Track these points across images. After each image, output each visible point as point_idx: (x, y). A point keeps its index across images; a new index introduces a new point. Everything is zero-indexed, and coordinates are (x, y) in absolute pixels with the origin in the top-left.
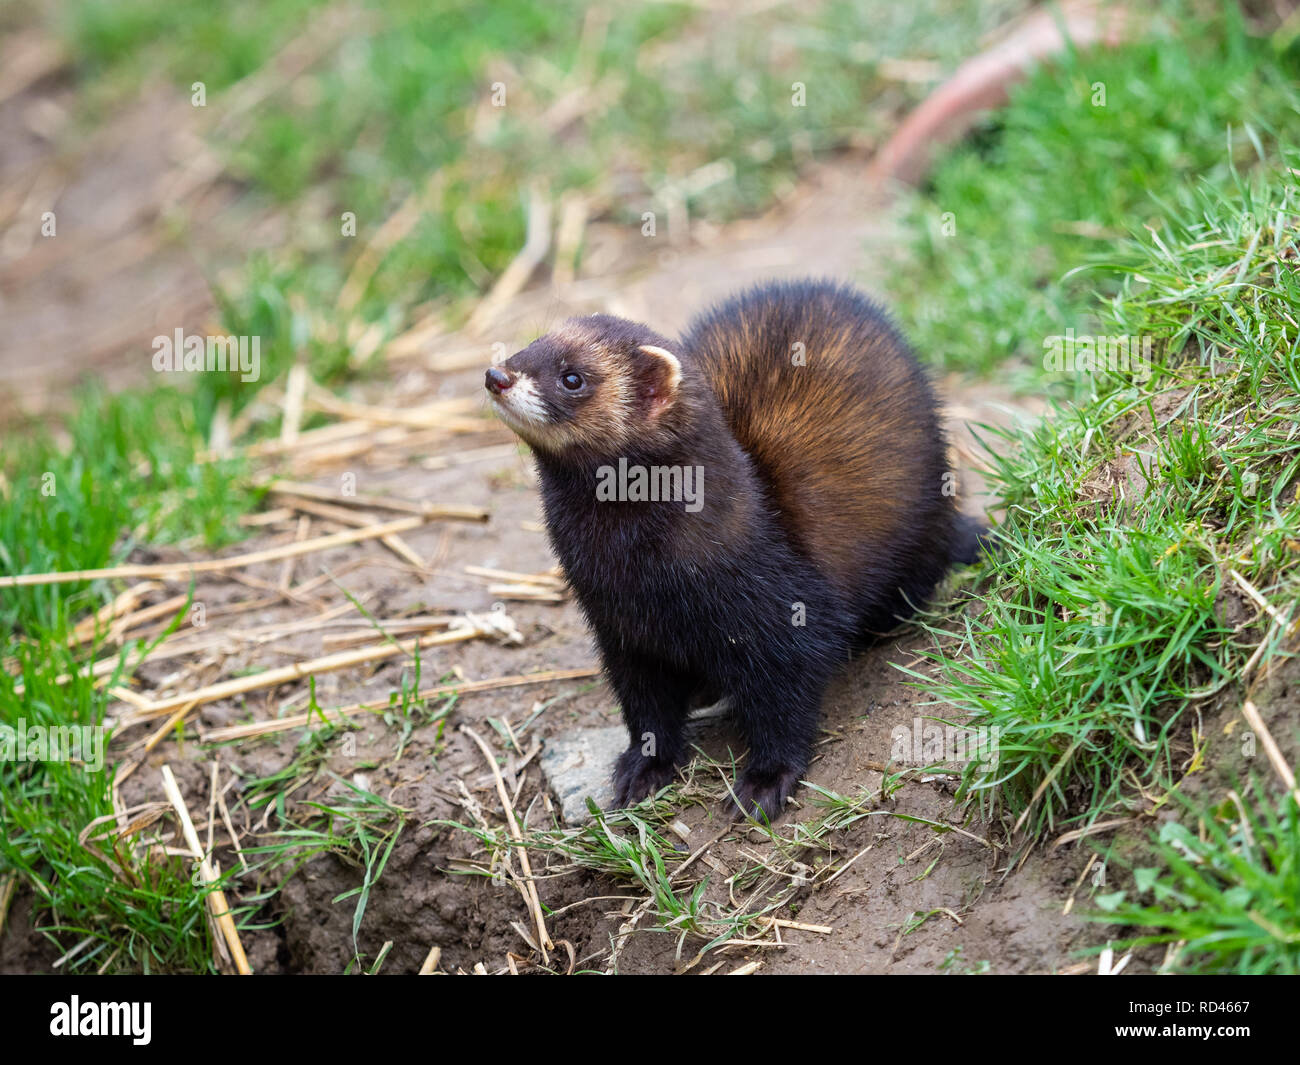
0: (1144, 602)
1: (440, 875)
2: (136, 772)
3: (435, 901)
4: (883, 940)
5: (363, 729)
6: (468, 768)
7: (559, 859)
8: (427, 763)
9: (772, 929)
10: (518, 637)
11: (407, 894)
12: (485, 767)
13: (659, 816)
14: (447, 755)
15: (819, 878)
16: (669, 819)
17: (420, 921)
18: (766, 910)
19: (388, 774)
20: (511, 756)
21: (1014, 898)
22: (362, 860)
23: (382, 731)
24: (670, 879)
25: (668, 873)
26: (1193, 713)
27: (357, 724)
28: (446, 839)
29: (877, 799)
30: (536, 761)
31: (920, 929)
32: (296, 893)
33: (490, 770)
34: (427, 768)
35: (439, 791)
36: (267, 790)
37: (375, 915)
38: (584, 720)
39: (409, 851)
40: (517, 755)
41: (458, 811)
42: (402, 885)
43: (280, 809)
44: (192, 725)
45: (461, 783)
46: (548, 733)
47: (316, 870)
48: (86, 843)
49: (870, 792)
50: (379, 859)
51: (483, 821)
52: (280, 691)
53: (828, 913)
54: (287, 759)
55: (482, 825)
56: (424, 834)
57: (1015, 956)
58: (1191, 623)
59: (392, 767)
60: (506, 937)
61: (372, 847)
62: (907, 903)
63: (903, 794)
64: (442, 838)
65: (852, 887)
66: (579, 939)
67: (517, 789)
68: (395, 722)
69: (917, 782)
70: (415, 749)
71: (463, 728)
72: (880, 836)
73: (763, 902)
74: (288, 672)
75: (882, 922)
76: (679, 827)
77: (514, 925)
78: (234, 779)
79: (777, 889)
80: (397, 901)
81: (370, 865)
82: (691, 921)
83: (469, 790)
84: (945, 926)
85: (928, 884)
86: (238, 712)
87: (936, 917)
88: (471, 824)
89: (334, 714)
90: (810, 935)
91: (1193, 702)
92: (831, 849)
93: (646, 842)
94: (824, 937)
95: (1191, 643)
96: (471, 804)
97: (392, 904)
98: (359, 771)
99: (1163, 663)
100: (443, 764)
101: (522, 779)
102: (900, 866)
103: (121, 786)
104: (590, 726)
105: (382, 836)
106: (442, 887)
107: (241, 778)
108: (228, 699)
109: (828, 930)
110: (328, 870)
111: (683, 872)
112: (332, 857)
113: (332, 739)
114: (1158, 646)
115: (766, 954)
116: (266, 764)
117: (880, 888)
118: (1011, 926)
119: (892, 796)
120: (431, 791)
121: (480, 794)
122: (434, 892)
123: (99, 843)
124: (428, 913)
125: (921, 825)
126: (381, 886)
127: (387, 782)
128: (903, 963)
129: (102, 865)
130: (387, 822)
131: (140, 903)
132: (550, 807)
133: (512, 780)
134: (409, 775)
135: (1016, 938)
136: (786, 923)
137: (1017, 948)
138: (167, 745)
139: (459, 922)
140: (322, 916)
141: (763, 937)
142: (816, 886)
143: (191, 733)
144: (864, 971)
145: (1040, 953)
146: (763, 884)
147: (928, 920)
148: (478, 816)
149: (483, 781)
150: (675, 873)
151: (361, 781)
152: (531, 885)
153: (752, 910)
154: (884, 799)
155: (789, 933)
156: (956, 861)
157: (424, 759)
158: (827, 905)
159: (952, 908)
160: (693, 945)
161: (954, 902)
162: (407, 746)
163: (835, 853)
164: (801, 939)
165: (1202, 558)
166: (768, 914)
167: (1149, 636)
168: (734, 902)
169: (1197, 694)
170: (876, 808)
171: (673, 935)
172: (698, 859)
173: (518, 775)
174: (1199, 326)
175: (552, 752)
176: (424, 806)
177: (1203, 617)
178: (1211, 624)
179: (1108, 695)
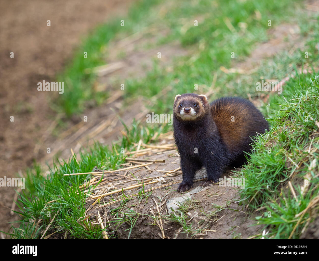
0: (271, 164)
1: (146, 226)
2: (91, 209)
3: (145, 231)
4: (225, 232)
5: (134, 199)
6: (152, 205)
7: (167, 221)
8: (144, 205)
9: (205, 232)
10: (165, 181)
11: (140, 230)
12: (155, 205)
13: (185, 211)
14: (148, 203)
15: (215, 222)
16: (187, 212)
17: (142, 235)
18: (205, 228)
19: (137, 207)
20: (161, 203)
21: (248, 222)
22: (131, 224)
23: (137, 199)
24: (187, 223)
25: (186, 222)
26: (281, 185)
27: (132, 198)
28: (147, 219)
29: (226, 206)
30: (165, 204)
31: (232, 230)
32: (120, 231)
33: (156, 206)
34: (144, 206)
35: (146, 210)
36: (115, 212)
37: (134, 235)
38: (176, 196)
39: (140, 221)
40: (162, 203)
41: (150, 213)
42: (139, 228)
43: (117, 215)
44: (102, 200)
45: (150, 208)
46: (168, 198)
47: (123, 226)
48: (78, 222)
49: (225, 205)
50: (134, 223)
51: (154, 215)
52: (119, 193)
53: (216, 228)
54: (119, 206)
55: (154, 216)
56: (143, 218)
57: (247, 233)
58: (280, 167)
59: (138, 206)
60: (158, 237)
61: (133, 221)
62: (231, 225)
63: (231, 205)
64: (146, 219)
65: (221, 223)
66: (171, 236)
67: (161, 209)
68: (140, 198)
69: (234, 203)
70: (142, 202)
71: (152, 198)
72: (226, 213)
73: (204, 227)
74: (121, 190)
75: (225, 229)
76: (189, 214)
77: (159, 234)
78: (109, 210)
79: (207, 224)
80: (138, 231)
81: (132, 224)
82: (190, 230)
83: (152, 209)
84: (237, 229)
85: (235, 222)
86: (111, 198)
87: (235, 227)
88: (152, 215)
89: (129, 197)
90: (212, 233)
91: (281, 183)
92: (217, 216)
93: (182, 216)
94: (215, 232)
95: (280, 171)
96: (152, 212)
97: (137, 232)
98: (132, 207)
99: (275, 175)
100: (147, 205)
101: (162, 207)
102: (230, 219)
103: (87, 212)
104: (177, 197)
105: (135, 219)
106: (147, 228)
107: (110, 210)
108: (109, 195)
109: (215, 231)
110: (126, 226)
111: (189, 222)
112: (126, 223)
113: (127, 201)
114: (274, 172)
115: (204, 236)
116: (115, 206)
117: (226, 223)
118: (247, 227)
119: (229, 206)
120: (145, 210)
121: (154, 210)
122: (145, 229)
123: (81, 222)
124: (144, 233)
125: (234, 211)
126: (135, 229)
127: (137, 209)
128: (228, 236)
129: (82, 227)
130: (136, 216)
131: (90, 234)
132: (167, 212)
133: (160, 207)
134: (141, 207)
135: (248, 230)
136: (208, 230)
137: (248, 231)
138: (97, 204)
139: (150, 235)
140: (125, 235)
141: (204, 233)
142: (214, 223)
143: (102, 202)
144: (221, 238)
145: (252, 232)
146: (204, 223)
147: (234, 228)
148: (153, 214)
149: (155, 208)
150: (188, 222)
151: (132, 209)
152: (162, 226)
153: (202, 228)
154: (227, 206)
155: (208, 232)
156: (240, 217)
157: (144, 204)
158: (216, 227)
159: (238, 226)
160: (190, 235)
161: (239, 225)
162: (141, 202)
163: (218, 217)
164: (211, 233)
165: (283, 155)
166: (205, 229)
167: (273, 170)
168: (199, 227)
169: (281, 181)
170: (226, 208)
171: (186, 233)
172: (192, 219)
173: (162, 206)
174: (291, 114)
175: (168, 202)
176: (143, 212)
177: (283, 166)
178: (284, 167)
179: (265, 181)
